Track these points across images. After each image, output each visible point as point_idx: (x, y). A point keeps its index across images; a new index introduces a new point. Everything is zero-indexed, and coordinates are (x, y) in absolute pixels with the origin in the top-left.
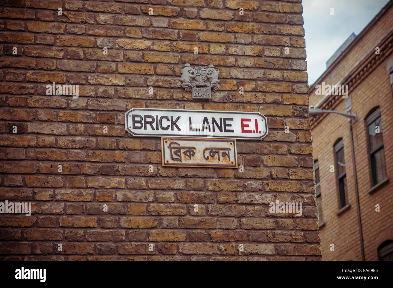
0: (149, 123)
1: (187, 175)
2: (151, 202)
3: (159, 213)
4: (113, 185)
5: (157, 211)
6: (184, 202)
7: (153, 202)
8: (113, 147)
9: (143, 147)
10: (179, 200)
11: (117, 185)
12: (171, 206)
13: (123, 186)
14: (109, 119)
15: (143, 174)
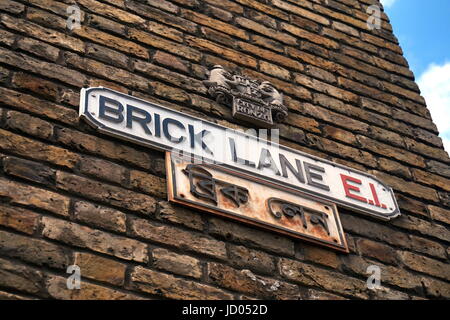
0: (138, 120)
1: (229, 236)
2: (138, 263)
3: (159, 291)
4: (36, 202)
5: (155, 285)
6: (228, 286)
7: (143, 264)
8: (46, 135)
9: (122, 156)
10: (214, 279)
11: (47, 206)
12: (193, 285)
13: (65, 212)
14: (40, 88)
15: (119, 204)
